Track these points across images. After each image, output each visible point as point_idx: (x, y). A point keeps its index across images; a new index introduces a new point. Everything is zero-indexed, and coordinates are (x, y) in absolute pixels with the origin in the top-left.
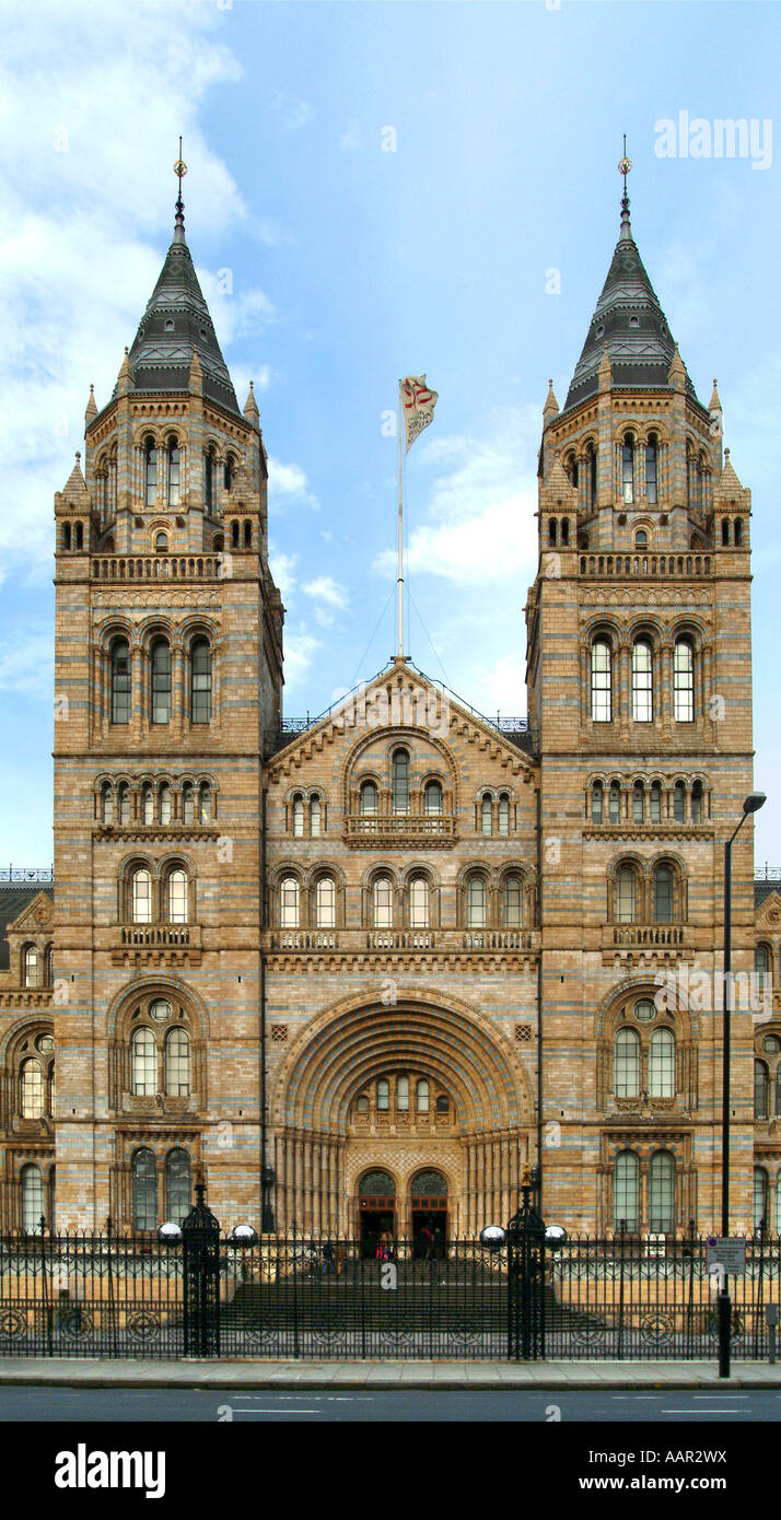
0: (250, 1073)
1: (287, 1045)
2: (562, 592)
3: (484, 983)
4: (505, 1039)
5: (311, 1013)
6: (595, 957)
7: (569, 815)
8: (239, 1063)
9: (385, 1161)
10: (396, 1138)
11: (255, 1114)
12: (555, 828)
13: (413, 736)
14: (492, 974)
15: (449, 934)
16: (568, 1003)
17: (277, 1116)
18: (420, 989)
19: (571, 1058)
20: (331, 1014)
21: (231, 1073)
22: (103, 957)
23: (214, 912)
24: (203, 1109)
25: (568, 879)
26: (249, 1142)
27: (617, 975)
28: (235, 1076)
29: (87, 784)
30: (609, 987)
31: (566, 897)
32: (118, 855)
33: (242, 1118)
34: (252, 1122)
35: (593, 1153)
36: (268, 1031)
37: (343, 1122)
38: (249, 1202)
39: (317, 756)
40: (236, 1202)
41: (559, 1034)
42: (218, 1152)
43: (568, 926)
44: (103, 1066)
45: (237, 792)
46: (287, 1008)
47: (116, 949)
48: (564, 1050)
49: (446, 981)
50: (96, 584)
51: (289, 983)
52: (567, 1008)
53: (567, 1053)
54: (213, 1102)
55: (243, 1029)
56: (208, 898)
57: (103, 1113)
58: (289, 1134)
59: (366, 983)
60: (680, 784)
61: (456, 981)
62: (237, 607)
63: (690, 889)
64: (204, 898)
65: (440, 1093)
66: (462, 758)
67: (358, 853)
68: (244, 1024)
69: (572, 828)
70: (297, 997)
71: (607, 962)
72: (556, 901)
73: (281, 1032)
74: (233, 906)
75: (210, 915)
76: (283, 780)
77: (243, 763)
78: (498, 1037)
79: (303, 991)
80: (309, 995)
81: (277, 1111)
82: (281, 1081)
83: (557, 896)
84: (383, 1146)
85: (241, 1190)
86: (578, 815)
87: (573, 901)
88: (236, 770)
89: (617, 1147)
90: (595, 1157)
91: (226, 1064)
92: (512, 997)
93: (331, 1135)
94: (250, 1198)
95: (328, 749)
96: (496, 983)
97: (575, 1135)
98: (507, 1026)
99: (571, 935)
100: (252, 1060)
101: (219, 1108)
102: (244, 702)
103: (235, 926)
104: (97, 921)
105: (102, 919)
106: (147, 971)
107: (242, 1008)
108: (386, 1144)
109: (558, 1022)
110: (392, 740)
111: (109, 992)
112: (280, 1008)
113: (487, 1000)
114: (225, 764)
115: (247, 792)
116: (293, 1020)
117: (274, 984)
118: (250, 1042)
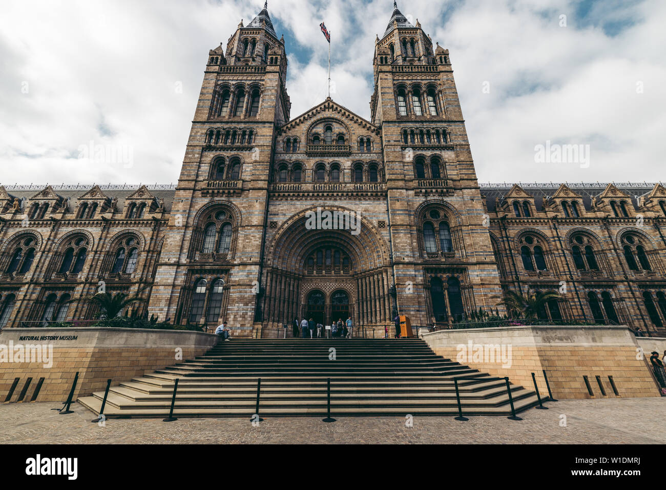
0: (257, 241)
1: (276, 230)
2: (387, 75)
3: (364, 204)
4: (374, 227)
5: (288, 216)
6: (411, 193)
7: (395, 141)
8: (252, 236)
9: (320, 287)
10: (326, 276)
11: (257, 260)
12: (390, 145)
13: (333, 121)
14: (367, 200)
15: (348, 185)
16: (401, 210)
17: (269, 262)
18: (336, 206)
19: (405, 234)
20: (297, 217)
21: (248, 241)
22: (199, 193)
23: (249, 176)
24: (233, 258)
25: (397, 163)
26: (253, 273)
27: (421, 200)
28: (250, 242)
29: (204, 131)
30: (418, 204)
31: (397, 170)
32: (212, 156)
33: (251, 261)
34: (255, 264)
35: (421, 278)
36: (269, 223)
37: (301, 269)
38: (250, 305)
39: (297, 127)
40: (242, 305)
41: (399, 223)
42: (237, 279)
43: (398, 180)
44: (188, 239)
45: (264, 134)
46: (278, 215)
47: (204, 189)
48: (402, 230)
49: (347, 203)
50: (220, 73)
51: (279, 204)
52: (401, 212)
53: (403, 231)
54: (239, 254)
55: (256, 221)
56: (247, 171)
57: (184, 260)
58: (274, 271)
59: (313, 205)
60: (438, 131)
61: (351, 203)
62: (271, 80)
63: (447, 167)
64: (246, 171)
65: (345, 256)
66: (352, 127)
67: (311, 158)
68: (257, 219)
69: (397, 145)
70: (282, 210)
71: (417, 194)
72: (392, 171)
73: (274, 225)
74: (257, 173)
75: (248, 177)
76: (284, 134)
77: (267, 125)
78: (371, 226)
79: (285, 207)
80: (287, 209)
81: (269, 260)
82: (272, 246)
83: (393, 169)
84: (319, 280)
85: (246, 298)
86: (399, 141)
87: (399, 171)
88: (264, 127)
89: (431, 276)
90: (421, 280)
91: (246, 237)
92: (376, 210)
93: (295, 274)
94: (250, 302)
95: (301, 125)
96: (369, 204)
97: (411, 269)
98: (375, 221)
99: (401, 183)
100: (258, 235)
101: (240, 257)
102: (270, 106)
103: (258, 180)
104: (199, 179)
105: (201, 178)
106: (216, 199)
107: (257, 213)
108: (321, 279)
109: (398, 218)
110: (326, 123)
111: (197, 207)
112: (275, 215)
113: (365, 211)
114: (260, 125)
115: (268, 134)
116: (280, 220)
117: (273, 205)
118: (258, 227)
